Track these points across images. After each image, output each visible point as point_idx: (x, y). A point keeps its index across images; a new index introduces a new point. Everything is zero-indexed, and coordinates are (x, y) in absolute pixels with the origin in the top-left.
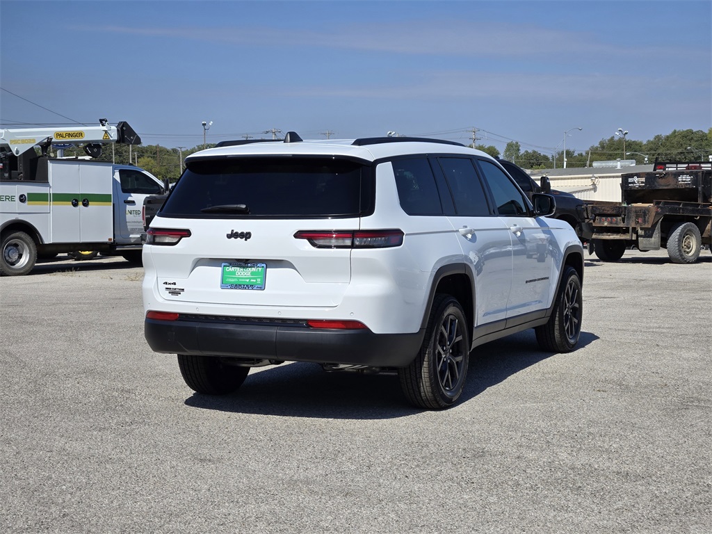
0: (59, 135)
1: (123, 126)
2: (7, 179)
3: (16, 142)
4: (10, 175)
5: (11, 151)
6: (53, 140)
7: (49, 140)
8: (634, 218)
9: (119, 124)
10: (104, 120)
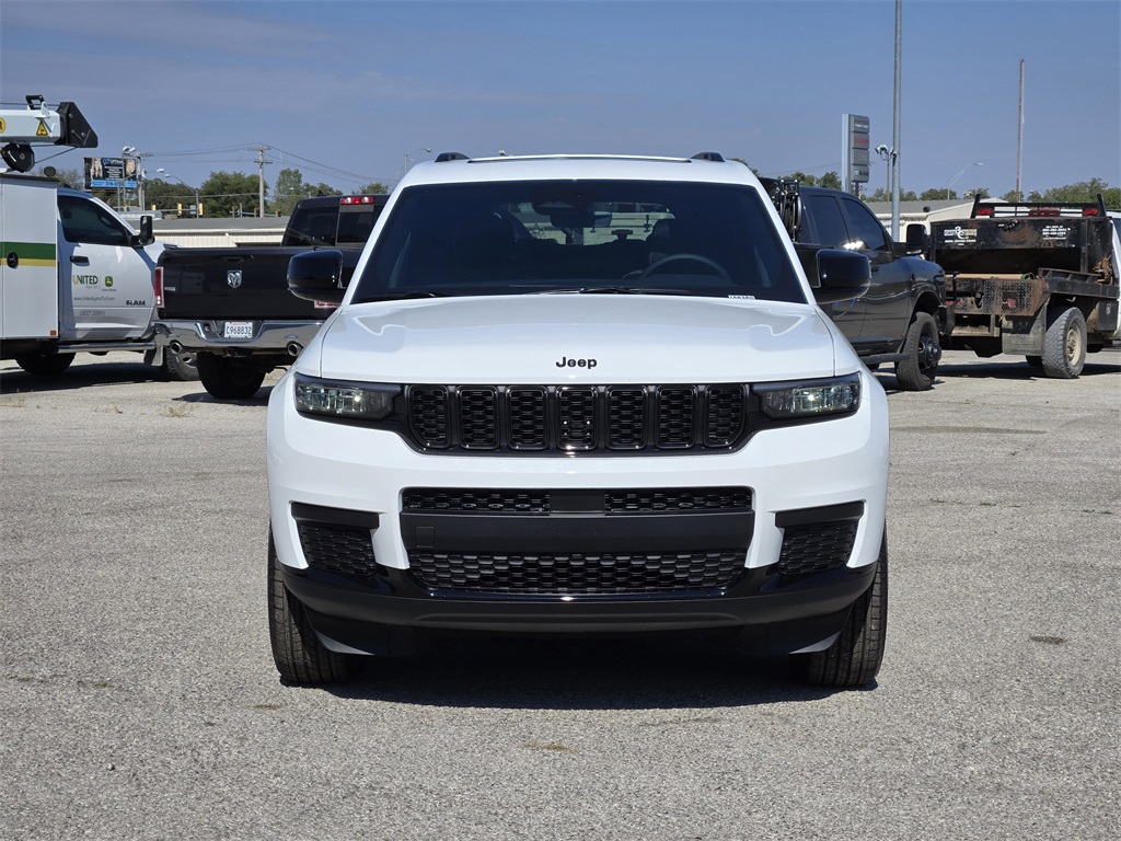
1: (68, 112)
8: (1000, 299)
9: (60, 107)
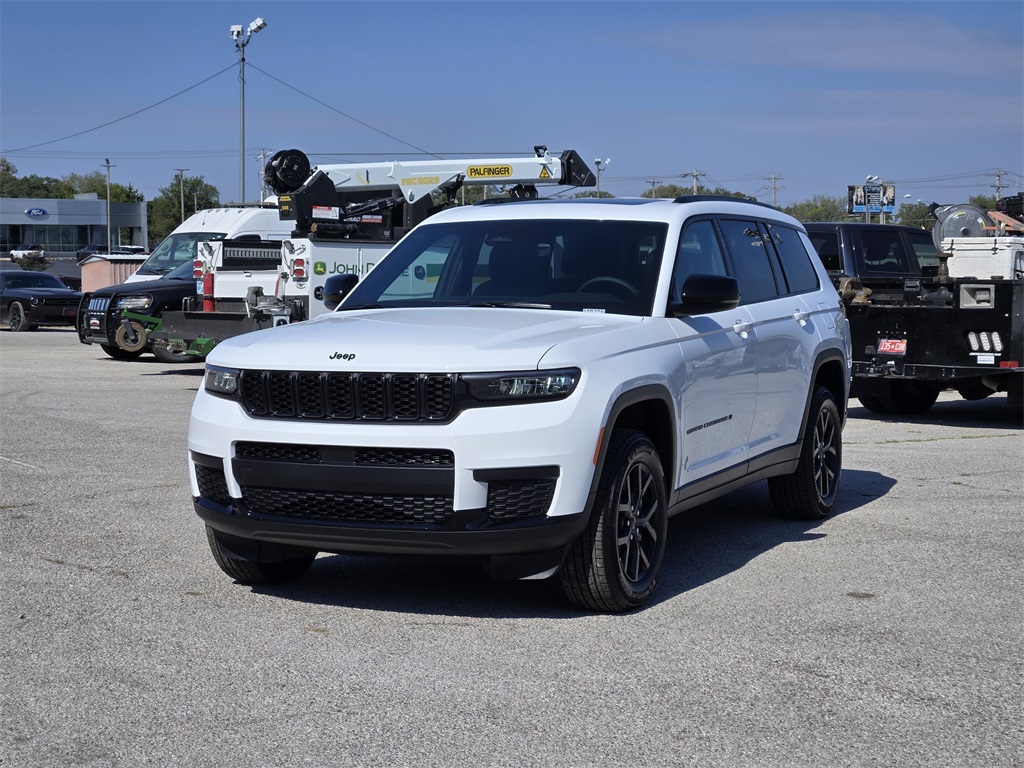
0: (475, 171)
1: (570, 158)
2: (387, 239)
3: (409, 181)
4: (392, 234)
5: (402, 195)
6: (465, 179)
7: (460, 178)
9: (564, 155)
10: (541, 148)
